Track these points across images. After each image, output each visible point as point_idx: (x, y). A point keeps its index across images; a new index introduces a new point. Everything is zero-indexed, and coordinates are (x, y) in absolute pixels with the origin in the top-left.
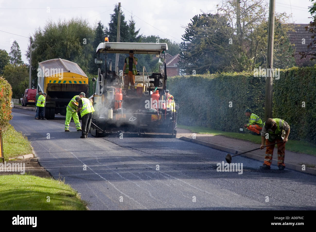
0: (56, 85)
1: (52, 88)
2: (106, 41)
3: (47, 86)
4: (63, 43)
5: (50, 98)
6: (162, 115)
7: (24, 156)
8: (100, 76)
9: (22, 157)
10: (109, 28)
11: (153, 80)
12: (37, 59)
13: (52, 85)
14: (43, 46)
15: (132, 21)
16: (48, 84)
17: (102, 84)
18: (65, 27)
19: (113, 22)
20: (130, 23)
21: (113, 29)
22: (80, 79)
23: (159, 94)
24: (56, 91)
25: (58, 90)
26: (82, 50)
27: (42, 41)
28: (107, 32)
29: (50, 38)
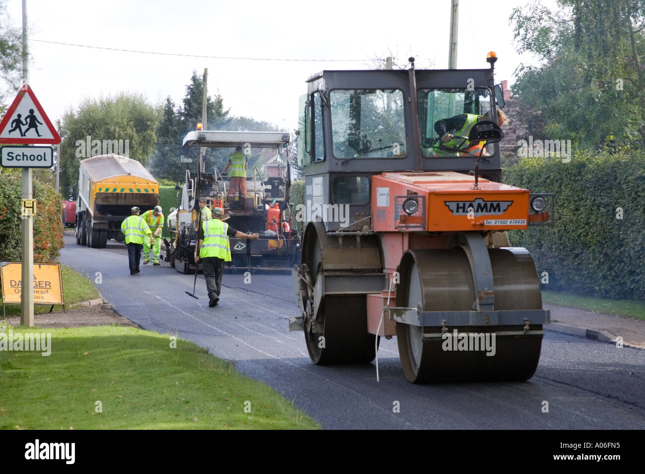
0: (109, 195)
1: (103, 199)
2: (200, 129)
3: (95, 196)
4: (108, 129)
5: (100, 216)
6: (284, 240)
7: (90, 301)
8: (190, 182)
9: (88, 303)
10: (183, 107)
11: (269, 187)
12: (68, 154)
13: (103, 195)
14: (77, 134)
15: (219, 96)
16: (97, 193)
17: (193, 194)
18: (109, 104)
19: (189, 97)
20: (215, 98)
21: (189, 108)
22: (144, 186)
23: (279, 208)
24: (108, 204)
25: (113, 202)
26: (137, 140)
27: (75, 126)
28: (180, 113)
29: (88, 121)
